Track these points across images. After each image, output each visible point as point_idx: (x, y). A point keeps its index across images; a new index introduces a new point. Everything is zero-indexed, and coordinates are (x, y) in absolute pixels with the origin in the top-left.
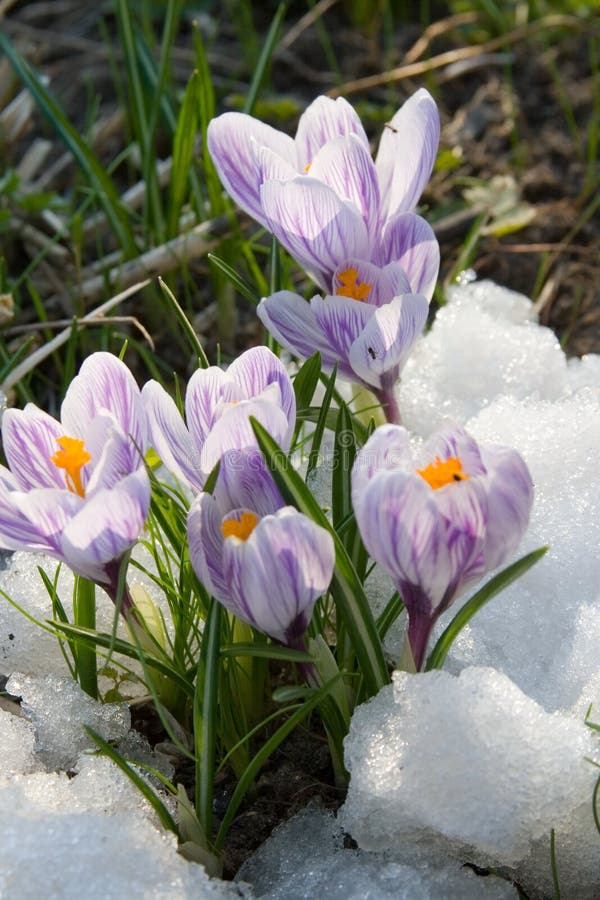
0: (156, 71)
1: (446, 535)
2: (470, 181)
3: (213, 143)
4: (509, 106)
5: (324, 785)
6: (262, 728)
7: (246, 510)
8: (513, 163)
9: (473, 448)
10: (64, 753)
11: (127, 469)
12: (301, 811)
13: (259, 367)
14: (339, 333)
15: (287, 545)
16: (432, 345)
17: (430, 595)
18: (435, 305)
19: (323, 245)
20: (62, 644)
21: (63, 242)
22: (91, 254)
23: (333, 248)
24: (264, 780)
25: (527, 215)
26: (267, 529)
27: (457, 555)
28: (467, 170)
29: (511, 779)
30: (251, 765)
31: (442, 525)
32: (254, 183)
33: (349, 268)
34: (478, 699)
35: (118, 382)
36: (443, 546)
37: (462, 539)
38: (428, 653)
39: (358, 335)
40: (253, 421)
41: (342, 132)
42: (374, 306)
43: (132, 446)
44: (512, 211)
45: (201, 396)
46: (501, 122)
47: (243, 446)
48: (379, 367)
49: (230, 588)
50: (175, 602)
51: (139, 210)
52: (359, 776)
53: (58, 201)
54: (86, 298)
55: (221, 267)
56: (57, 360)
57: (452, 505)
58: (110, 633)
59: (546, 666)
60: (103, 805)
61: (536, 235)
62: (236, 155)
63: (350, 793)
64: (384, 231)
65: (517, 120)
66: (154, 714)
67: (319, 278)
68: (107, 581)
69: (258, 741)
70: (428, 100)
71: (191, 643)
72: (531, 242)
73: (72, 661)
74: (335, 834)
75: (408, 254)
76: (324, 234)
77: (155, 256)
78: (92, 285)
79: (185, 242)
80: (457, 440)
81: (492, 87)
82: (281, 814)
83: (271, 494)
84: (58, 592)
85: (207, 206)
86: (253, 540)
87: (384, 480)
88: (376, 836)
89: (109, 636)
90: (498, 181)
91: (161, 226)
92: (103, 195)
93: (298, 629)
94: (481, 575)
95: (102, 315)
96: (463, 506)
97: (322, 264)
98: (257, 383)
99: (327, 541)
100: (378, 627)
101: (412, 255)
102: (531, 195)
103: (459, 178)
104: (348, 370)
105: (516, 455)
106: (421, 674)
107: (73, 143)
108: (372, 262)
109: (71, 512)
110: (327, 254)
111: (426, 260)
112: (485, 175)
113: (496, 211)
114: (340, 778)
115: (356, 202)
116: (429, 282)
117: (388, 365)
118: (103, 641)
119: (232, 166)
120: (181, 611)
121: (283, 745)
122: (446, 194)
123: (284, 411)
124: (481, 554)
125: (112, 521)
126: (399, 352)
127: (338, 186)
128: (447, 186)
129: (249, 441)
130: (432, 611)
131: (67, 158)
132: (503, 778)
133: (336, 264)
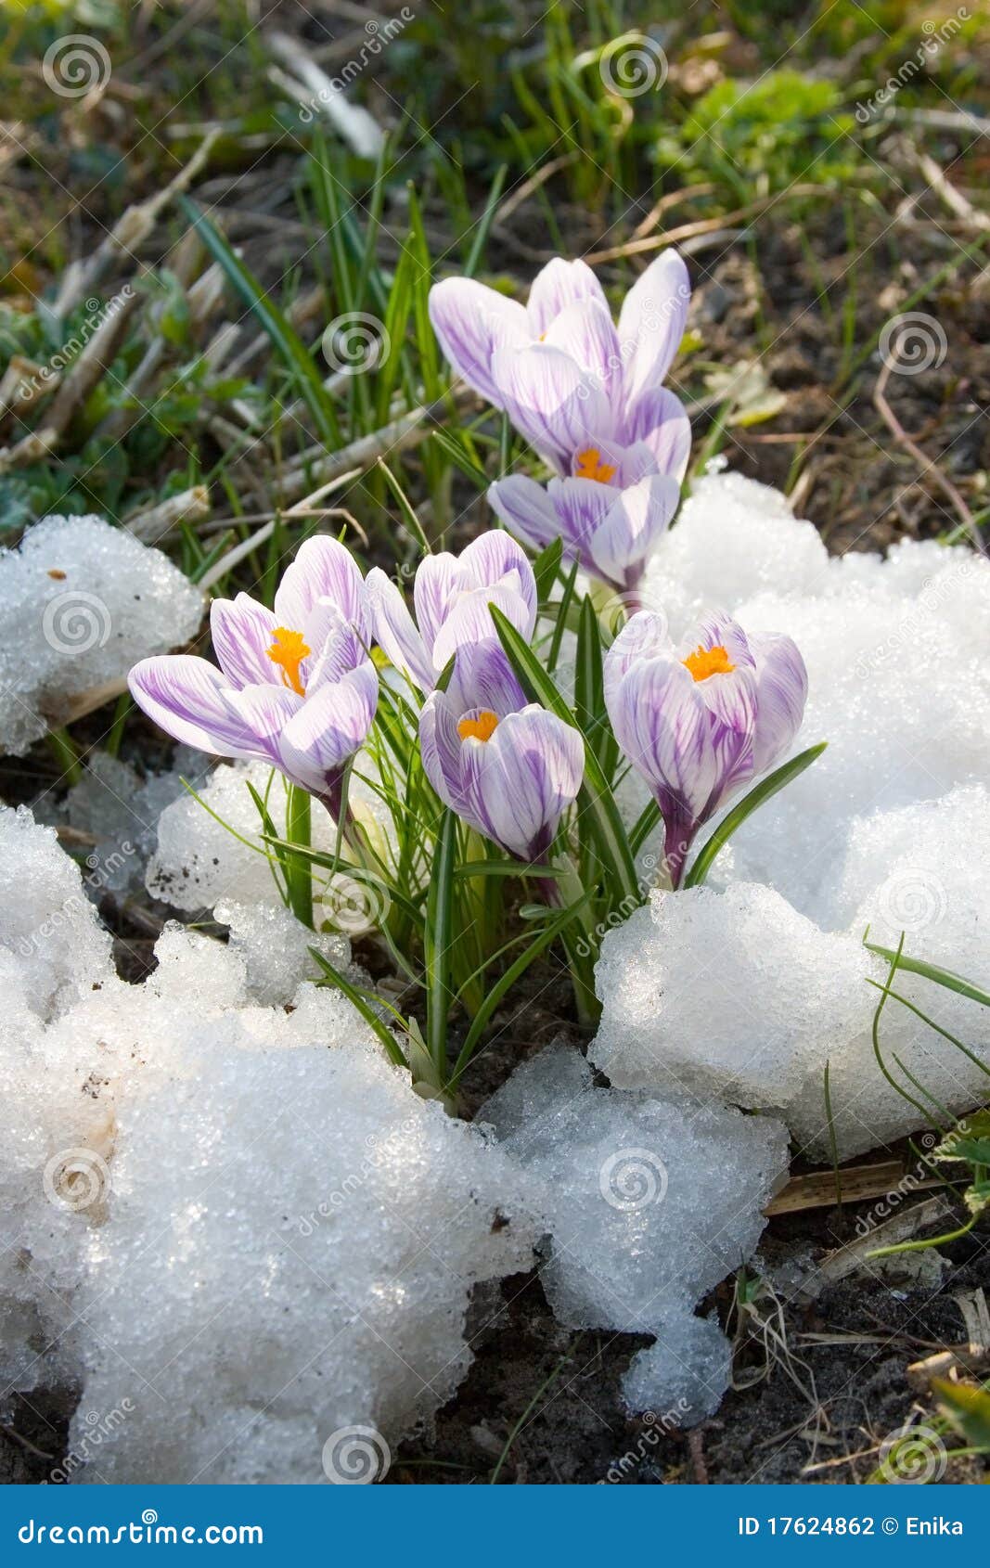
0: (363, 242)
1: (711, 733)
2: (711, 366)
3: (435, 312)
4: (752, 286)
5: (567, 1023)
6: (497, 959)
7: (485, 710)
8: (759, 347)
9: (740, 637)
10: (278, 989)
11: (351, 664)
12: (545, 1049)
13: (494, 553)
14: (579, 519)
15: (533, 747)
16: (678, 542)
17: (692, 802)
18: (685, 494)
19: (561, 423)
20: (273, 868)
21: (256, 434)
22: (291, 447)
23: (573, 426)
24: (499, 1020)
25: (777, 403)
26: (510, 726)
27: (724, 754)
28: (707, 355)
29: (784, 1004)
30: (486, 1002)
31: (708, 720)
32: (482, 358)
33: (589, 450)
34: (747, 916)
35: (338, 570)
36: (708, 744)
37: (730, 736)
38: (688, 869)
39: (601, 522)
40: (492, 608)
41: (578, 295)
42: (619, 489)
43: (355, 637)
44: (760, 399)
45: (430, 586)
46: (745, 303)
47: (481, 638)
48: (624, 560)
49: (468, 795)
50: (400, 818)
51: (344, 396)
52: (614, 1005)
53: (251, 389)
54: (286, 495)
55: (449, 448)
56: (255, 564)
57: (719, 696)
58: (333, 853)
59: (814, 890)
60: (327, 1041)
61: (788, 424)
62: (460, 324)
63: (603, 1024)
64: (628, 408)
65: (762, 301)
66: (375, 947)
67: (553, 461)
68: (327, 791)
69: (492, 976)
70: (677, 262)
71: (417, 865)
72: (781, 432)
73: (285, 888)
74: (583, 1073)
75: (654, 433)
76: (563, 409)
77: (362, 446)
78: (292, 480)
79: (397, 431)
80: (720, 629)
81: (733, 264)
82: (521, 1055)
83: (510, 692)
84: (269, 810)
85: (421, 391)
86: (494, 740)
87: (643, 669)
88: (631, 1072)
89: (333, 857)
90: (743, 367)
91: (369, 415)
92: (304, 380)
93: (542, 843)
94: (748, 779)
95: (308, 507)
96: (732, 698)
97: (559, 444)
98: (492, 572)
99: (576, 740)
100: (630, 841)
101: (659, 434)
102: (781, 381)
103: (700, 363)
104: (590, 565)
105: (789, 642)
106: (680, 893)
107: (270, 322)
108: (616, 441)
109: (291, 711)
110: (566, 433)
111: (675, 439)
112: (727, 360)
113: (743, 398)
114: (585, 1016)
115: (596, 370)
116: (680, 463)
117: (633, 559)
118: (324, 861)
119: (456, 337)
120: (407, 830)
121: (519, 980)
122: (683, 381)
123: (525, 599)
124: (748, 756)
125: (338, 720)
126: (646, 543)
127: (577, 353)
128: (686, 372)
129: (488, 632)
130: (694, 821)
131: (262, 340)
132: (774, 1003)
133: (575, 444)
